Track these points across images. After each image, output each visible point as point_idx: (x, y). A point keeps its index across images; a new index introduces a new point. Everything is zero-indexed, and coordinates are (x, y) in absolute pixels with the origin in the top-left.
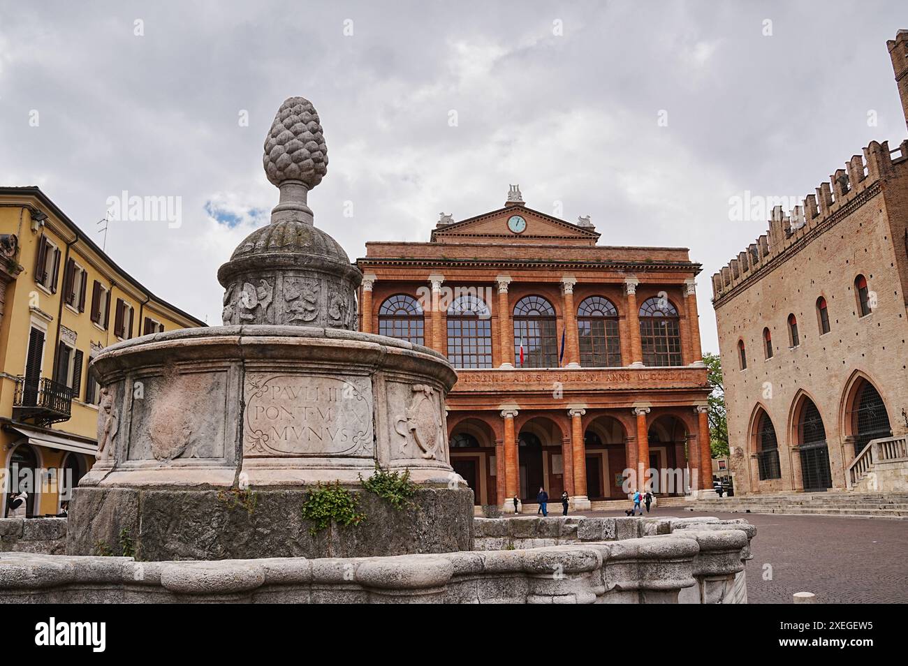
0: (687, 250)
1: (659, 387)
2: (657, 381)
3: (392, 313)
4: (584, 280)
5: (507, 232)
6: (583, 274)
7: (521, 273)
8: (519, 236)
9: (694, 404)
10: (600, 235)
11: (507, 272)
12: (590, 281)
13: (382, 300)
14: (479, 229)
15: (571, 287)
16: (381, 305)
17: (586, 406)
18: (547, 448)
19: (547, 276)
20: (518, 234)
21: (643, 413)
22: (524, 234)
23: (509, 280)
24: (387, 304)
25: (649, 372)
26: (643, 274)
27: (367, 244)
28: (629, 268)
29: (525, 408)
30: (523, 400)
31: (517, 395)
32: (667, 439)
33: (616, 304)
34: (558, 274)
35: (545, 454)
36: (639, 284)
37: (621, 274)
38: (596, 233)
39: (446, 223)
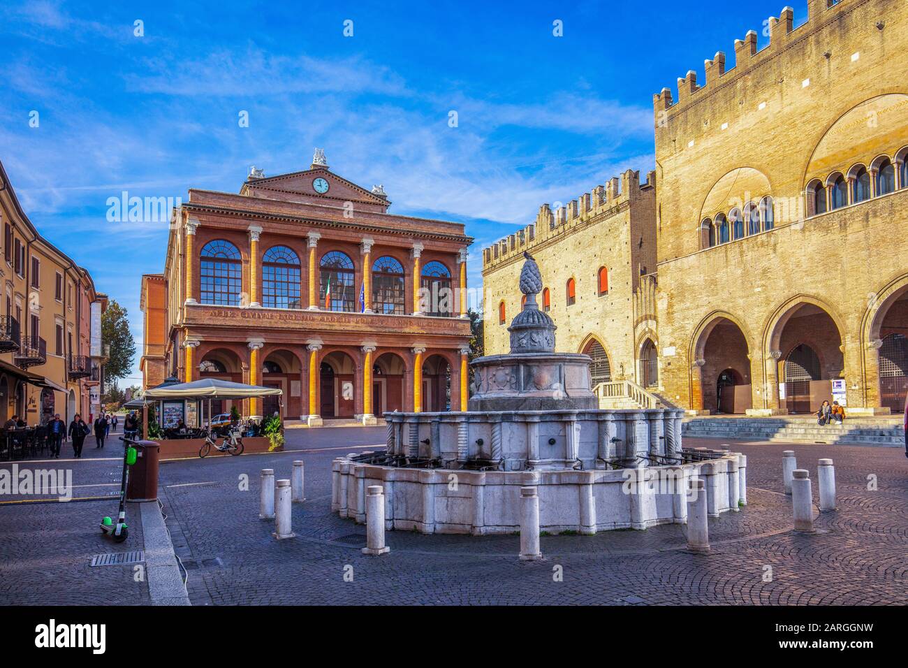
0: (461, 225)
1: (434, 332)
2: (433, 328)
3: (213, 256)
4: (380, 243)
5: (312, 192)
6: (380, 237)
7: (328, 231)
8: (322, 196)
9: (459, 347)
10: (391, 203)
11: (317, 229)
12: (385, 243)
13: (204, 244)
14: (287, 186)
15: (369, 247)
16: (202, 248)
17: (376, 344)
18: (338, 375)
19: (350, 236)
20: (322, 194)
21: (420, 352)
22: (327, 195)
23: (318, 236)
24: (208, 247)
25: (426, 320)
26: (427, 242)
27: (190, 191)
28: (418, 237)
29: (327, 343)
30: (327, 337)
31: (322, 333)
32: (433, 373)
33: (404, 264)
34: (358, 236)
35: (336, 380)
36: (424, 249)
37: (410, 240)
38: (387, 201)
39: (257, 177)
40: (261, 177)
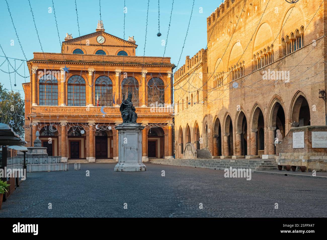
0: (170, 58)
1: (153, 115)
2: (152, 113)
4: (124, 71)
5: (96, 43)
6: (124, 68)
7: (98, 67)
8: (101, 45)
9: (167, 122)
10: (137, 46)
11: (92, 67)
12: (127, 71)
14: (83, 42)
15: (119, 73)
18: (109, 137)
19: (110, 69)
20: (101, 44)
21: (145, 125)
22: (104, 44)
26: (150, 68)
27: (34, 53)
28: (144, 66)
29: (97, 122)
30: (97, 119)
31: (94, 117)
33: (138, 80)
34: (114, 68)
36: (147, 73)
38: (136, 45)
39: (69, 38)
40: (71, 38)
